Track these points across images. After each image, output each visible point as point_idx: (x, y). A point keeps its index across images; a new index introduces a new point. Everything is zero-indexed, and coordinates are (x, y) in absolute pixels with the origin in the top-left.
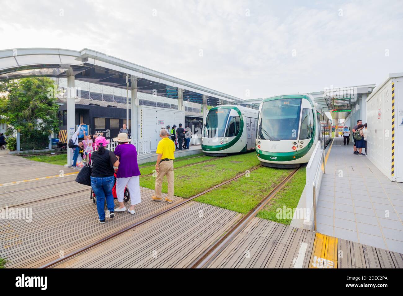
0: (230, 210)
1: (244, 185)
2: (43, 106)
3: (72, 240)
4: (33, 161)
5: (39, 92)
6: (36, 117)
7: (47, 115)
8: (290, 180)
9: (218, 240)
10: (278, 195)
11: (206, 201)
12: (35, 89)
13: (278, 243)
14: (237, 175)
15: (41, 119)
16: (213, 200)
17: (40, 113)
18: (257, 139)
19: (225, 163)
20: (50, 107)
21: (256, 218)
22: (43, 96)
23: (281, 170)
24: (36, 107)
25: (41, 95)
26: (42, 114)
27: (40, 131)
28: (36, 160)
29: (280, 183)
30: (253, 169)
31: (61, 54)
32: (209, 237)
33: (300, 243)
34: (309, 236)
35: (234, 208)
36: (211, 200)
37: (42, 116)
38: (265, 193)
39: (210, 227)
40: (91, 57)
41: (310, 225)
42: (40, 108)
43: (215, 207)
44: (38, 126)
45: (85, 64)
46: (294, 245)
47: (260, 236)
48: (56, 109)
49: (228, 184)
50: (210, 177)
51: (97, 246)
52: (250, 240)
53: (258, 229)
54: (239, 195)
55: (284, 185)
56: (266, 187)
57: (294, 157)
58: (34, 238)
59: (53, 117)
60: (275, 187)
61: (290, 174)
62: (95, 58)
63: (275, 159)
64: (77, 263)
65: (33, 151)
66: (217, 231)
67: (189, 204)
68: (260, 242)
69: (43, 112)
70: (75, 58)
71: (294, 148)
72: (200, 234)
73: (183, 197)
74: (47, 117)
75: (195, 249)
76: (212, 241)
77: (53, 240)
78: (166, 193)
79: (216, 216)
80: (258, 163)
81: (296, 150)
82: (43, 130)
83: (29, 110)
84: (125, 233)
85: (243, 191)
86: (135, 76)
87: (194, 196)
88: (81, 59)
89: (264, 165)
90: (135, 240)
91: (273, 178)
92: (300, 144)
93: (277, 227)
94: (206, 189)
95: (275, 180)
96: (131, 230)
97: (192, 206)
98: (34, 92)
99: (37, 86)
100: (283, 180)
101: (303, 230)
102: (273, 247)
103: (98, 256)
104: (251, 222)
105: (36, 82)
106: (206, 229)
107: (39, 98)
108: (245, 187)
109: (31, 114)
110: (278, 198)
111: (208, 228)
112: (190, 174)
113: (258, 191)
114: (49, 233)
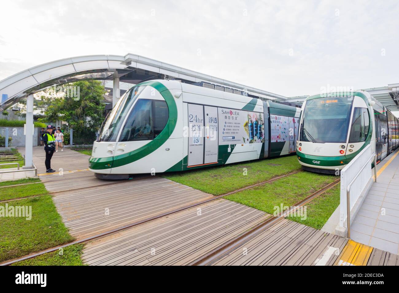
0: (259, 210)
1: (279, 188)
2: (92, 105)
3: (117, 219)
4: (83, 154)
5: (89, 92)
6: (86, 115)
7: (95, 113)
8: (334, 187)
9: (242, 234)
10: (315, 201)
11: (235, 200)
12: (86, 90)
13: (304, 244)
14: (273, 177)
15: (90, 117)
16: (243, 200)
17: (89, 111)
18: (298, 140)
19: (261, 166)
20: (98, 106)
21: (285, 219)
22: (92, 96)
23: (325, 176)
24: (86, 106)
25: (91, 95)
26: (91, 112)
27: (89, 127)
28: (85, 154)
29: (321, 189)
30: (292, 173)
31: (109, 59)
32: (234, 231)
33: (328, 247)
34: (340, 241)
35: (264, 208)
36: (241, 199)
37: (91, 114)
38: (301, 197)
39: (236, 222)
40: (134, 61)
41: (342, 231)
42: (89, 106)
43: (244, 206)
44: (88, 123)
45: (129, 67)
46: (321, 248)
47: (286, 235)
48: (103, 107)
49: (261, 186)
50: (243, 177)
51: (137, 226)
52: (274, 238)
53: (284, 230)
54: (271, 197)
55: (325, 191)
56: (302, 191)
57: (342, 162)
58: (88, 215)
59: (100, 115)
60: (313, 192)
61: (336, 181)
62: (137, 62)
63: (319, 163)
64: (121, 237)
65: (83, 145)
66: (242, 226)
67: (218, 201)
68: (284, 240)
69: (91, 110)
70: (120, 62)
71: (342, 152)
72: (226, 227)
73: (213, 194)
74: (95, 115)
75: (219, 238)
76: (236, 234)
77: (102, 218)
78: (197, 189)
79: (244, 213)
80: (299, 167)
81: (344, 154)
82: (92, 126)
83: (80, 108)
84: (159, 218)
85: (276, 193)
86: (172, 76)
87: (224, 194)
88: (125, 63)
89: (305, 169)
90: (167, 225)
91: (313, 183)
92: (349, 148)
93: (305, 230)
94: (237, 189)
95: (315, 185)
96: (165, 217)
97: (221, 203)
98: (85, 92)
99: (87, 87)
100: (325, 186)
101: (335, 235)
102: (297, 246)
103: (138, 233)
104: (279, 222)
105: (87, 83)
106: (232, 224)
107: (89, 98)
108: (279, 190)
109: (82, 113)
110: (314, 203)
111: (234, 223)
112: (223, 174)
113: (293, 194)
114: (99, 213)
